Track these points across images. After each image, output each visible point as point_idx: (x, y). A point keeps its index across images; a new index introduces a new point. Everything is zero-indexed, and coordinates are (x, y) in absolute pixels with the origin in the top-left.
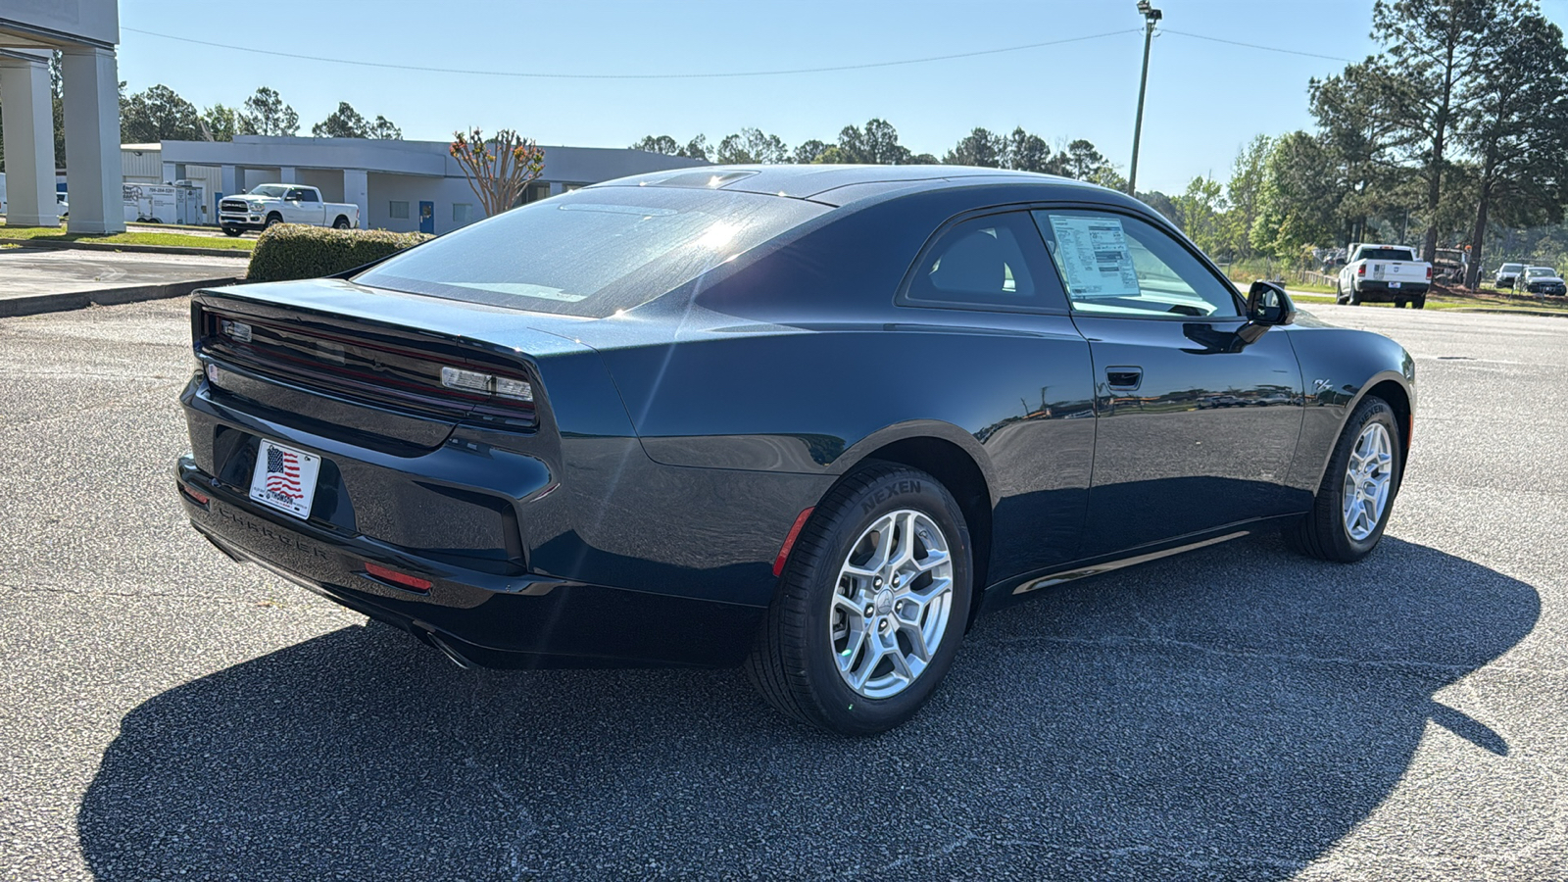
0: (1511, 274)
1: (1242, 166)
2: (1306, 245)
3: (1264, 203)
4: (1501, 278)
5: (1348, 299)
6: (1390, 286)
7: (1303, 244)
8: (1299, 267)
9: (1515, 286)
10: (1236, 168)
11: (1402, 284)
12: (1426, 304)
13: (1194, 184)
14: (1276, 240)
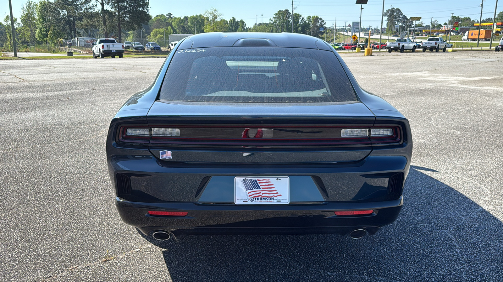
0: (128, 45)
1: (24, 11)
2: (59, 39)
3: (38, 24)
4: (126, 46)
5: (99, 56)
6: (112, 51)
7: (58, 38)
8: (58, 46)
9: (130, 48)
10: (22, 12)
11: (116, 50)
12: (123, 56)
13: (6, 18)
14: (48, 37)
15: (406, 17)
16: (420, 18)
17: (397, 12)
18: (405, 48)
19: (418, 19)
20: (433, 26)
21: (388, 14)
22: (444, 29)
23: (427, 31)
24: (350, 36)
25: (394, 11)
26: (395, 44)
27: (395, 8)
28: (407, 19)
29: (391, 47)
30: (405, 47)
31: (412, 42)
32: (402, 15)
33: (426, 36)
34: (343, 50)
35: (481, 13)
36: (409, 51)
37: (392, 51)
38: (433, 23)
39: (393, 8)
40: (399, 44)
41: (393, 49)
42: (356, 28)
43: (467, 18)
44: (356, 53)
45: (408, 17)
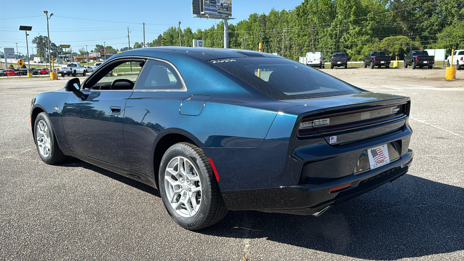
15: (55, 44)
16: (70, 46)
17: (45, 40)
18: (77, 73)
19: (68, 47)
20: (81, 53)
21: (37, 41)
22: (92, 56)
23: (78, 58)
24: (5, 63)
25: (42, 39)
26: (67, 69)
27: (43, 36)
28: (56, 47)
29: (64, 72)
30: (77, 71)
31: (82, 67)
32: (51, 43)
33: (78, 62)
34: (5, 76)
35: (128, 42)
36: (80, 75)
37: (65, 75)
38: (81, 50)
39: (41, 36)
40: (71, 69)
41: (66, 74)
42: (9, 55)
43: (109, 47)
44: (28, 78)
45: (57, 45)
